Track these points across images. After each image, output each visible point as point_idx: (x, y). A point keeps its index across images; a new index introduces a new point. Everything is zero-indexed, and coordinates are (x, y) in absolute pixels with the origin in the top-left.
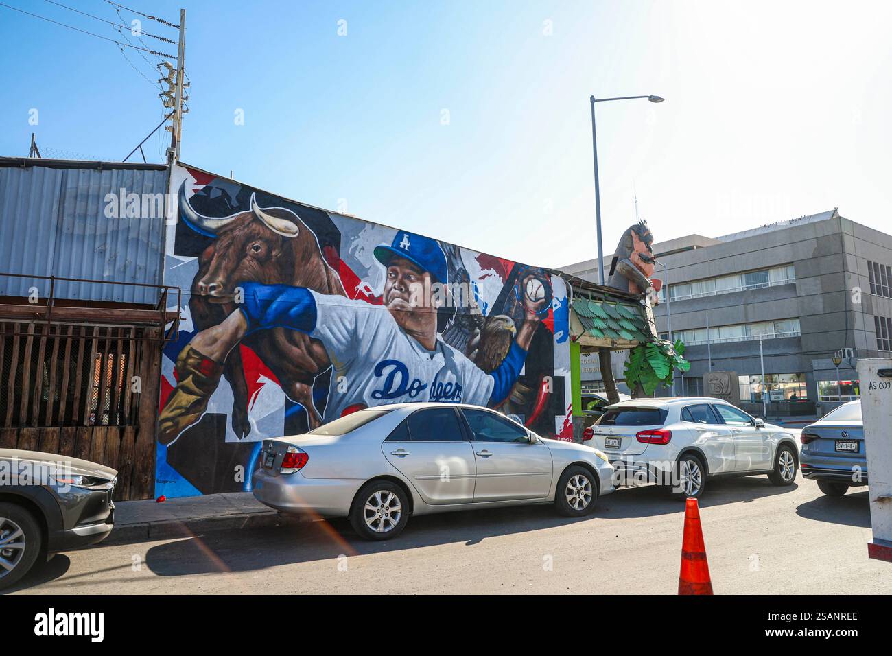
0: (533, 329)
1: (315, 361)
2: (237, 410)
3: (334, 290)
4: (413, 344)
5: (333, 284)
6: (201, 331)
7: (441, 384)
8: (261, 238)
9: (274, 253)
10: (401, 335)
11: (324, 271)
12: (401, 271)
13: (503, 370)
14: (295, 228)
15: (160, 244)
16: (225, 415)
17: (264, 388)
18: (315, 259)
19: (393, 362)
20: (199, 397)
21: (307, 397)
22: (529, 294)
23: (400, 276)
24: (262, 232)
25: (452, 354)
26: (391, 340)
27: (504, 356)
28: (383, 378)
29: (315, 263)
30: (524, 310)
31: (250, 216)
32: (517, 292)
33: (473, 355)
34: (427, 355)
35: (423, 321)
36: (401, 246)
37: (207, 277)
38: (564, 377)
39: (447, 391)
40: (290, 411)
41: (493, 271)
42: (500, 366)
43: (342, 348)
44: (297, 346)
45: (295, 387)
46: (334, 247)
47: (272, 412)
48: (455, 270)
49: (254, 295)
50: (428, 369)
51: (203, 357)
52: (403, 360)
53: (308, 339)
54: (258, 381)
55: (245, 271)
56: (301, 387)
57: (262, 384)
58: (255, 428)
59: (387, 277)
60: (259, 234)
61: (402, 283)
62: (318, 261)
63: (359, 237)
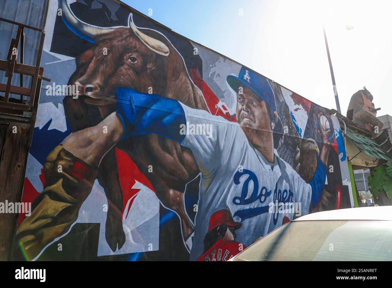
0: (328, 150)
1: (186, 169)
2: (111, 218)
3: (200, 105)
4: (259, 157)
5: (198, 99)
6: (75, 131)
7: (280, 191)
8: (137, 51)
9: (149, 66)
10: (250, 149)
11: (191, 88)
12: (246, 98)
13: (316, 180)
14: (167, 49)
16: (98, 225)
17: (139, 194)
18: (183, 77)
19: (246, 172)
20: (69, 205)
21: (179, 204)
22: (322, 125)
23: (246, 101)
24: (138, 46)
25: (285, 167)
26: (244, 152)
27: (315, 169)
28: (241, 185)
29: (183, 80)
30: (321, 136)
31: (127, 31)
32: (316, 122)
33: (297, 168)
34: (268, 167)
35: (264, 139)
36: (245, 78)
37: (84, 77)
38: (348, 186)
39: (284, 197)
40: (165, 218)
41: (300, 107)
42: (313, 177)
43: (208, 157)
44: (170, 153)
45: (169, 194)
46: (197, 70)
47: (147, 219)
48: (280, 102)
49: (130, 101)
50: (271, 179)
51: (75, 160)
52: (254, 170)
53: (179, 147)
54: (133, 187)
55: (122, 77)
56: (174, 193)
57: (138, 190)
58: (130, 238)
59: (238, 100)
60: (135, 47)
61: (248, 107)
62: (186, 78)
63: (215, 66)
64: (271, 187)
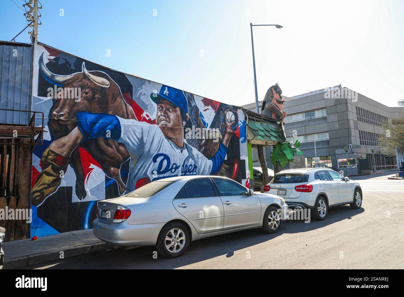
0: (230, 136)
1: (121, 155)
2: (78, 184)
3: (130, 116)
4: (172, 145)
5: (129, 113)
6: (56, 140)
7: (187, 166)
8: (88, 88)
9: (96, 96)
10: (166, 140)
11: (124, 106)
12: (165, 107)
13: (217, 157)
14: (108, 82)
15: (29, 90)
17: (93, 171)
18: (119, 100)
19: (162, 155)
20: (56, 178)
21: (117, 175)
22: (228, 118)
23: (164, 109)
24: (89, 84)
25: (192, 150)
26: (161, 143)
27: (216, 150)
28: (157, 163)
29: (119, 102)
30: (225, 127)
31: (82, 75)
32: (222, 117)
33: (202, 150)
34: (179, 151)
35: (177, 133)
36: (164, 93)
37: (58, 109)
38: (245, 160)
39: (190, 169)
40: (108, 183)
41: (210, 107)
42: (215, 155)
43: (135, 148)
44: (111, 147)
46: (129, 93)
47: (98, 184)
48: (192, 106)
49: (86, 119)
50: (180, 158)
51: (57, 155)
52: (167, 153)
53: (116, 143)
54: (90, 167)
55: (80, 105)
56: (114, 170)
57: (92, 169)
58: (89, 193)
59: (158, 110)
60: (87, 85)
61: (165, 113)
62: (121, 100)
63: (142, 88)
64: (180, 163)
